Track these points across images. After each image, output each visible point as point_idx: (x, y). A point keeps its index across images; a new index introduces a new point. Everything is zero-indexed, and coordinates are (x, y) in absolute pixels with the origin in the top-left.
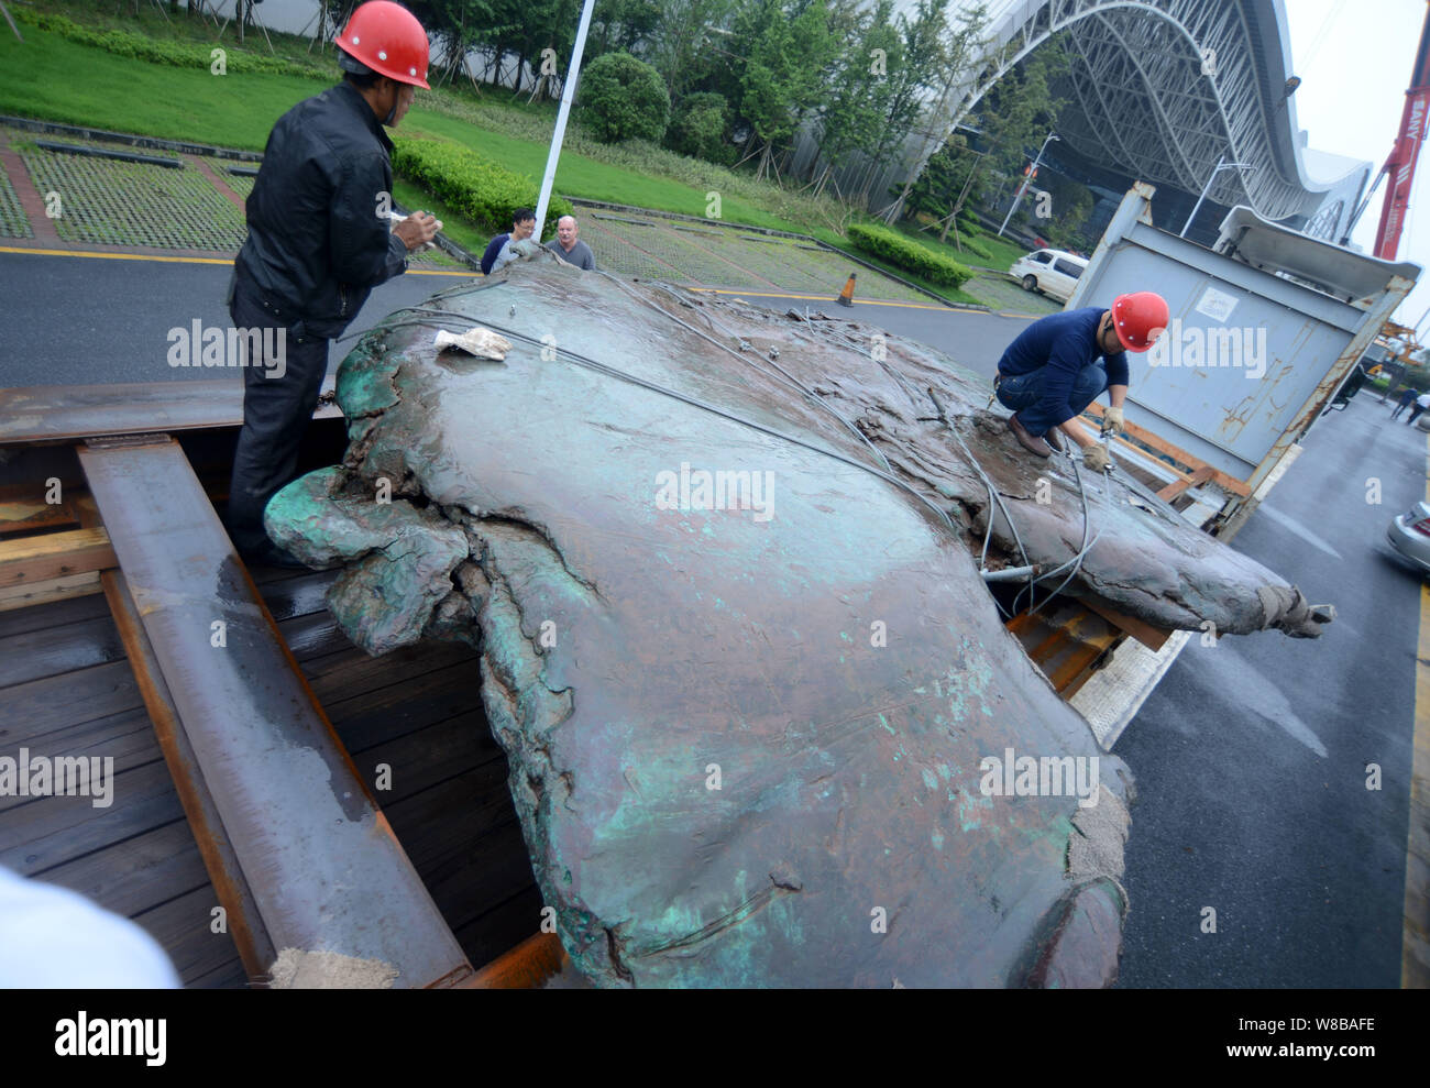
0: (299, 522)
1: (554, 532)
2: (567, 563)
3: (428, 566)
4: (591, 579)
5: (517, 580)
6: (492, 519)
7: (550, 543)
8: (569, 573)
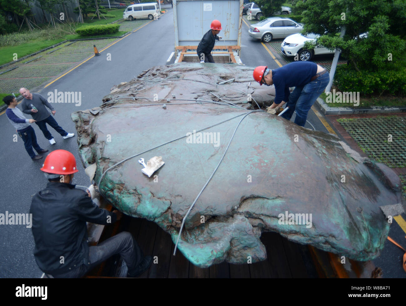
0: (211, 257)
1: (256, 194)
2: (268, 198)
3: (249, 230)
4: (277, 196)
5: (265, 212)
6: (240, 205)
7: (258, 197)
8: (271, 199)
